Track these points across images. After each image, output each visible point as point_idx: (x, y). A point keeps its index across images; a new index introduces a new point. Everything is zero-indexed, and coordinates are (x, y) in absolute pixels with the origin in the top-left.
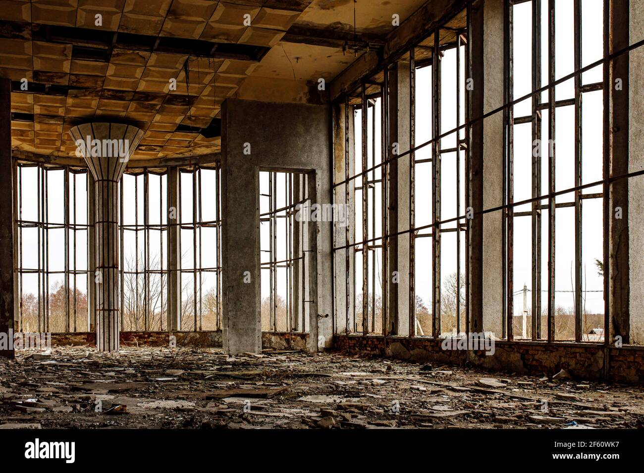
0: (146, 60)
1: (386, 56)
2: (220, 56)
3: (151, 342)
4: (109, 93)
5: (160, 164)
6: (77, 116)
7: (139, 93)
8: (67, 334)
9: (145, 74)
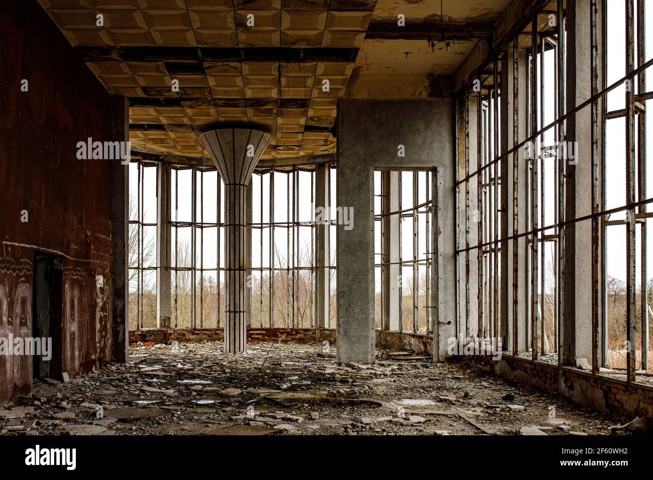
0: (239, 70)
1: (494, 45)
2: (312, 60)
3: (299, 339)
4: (221, 102)
5: (308, 161)
6: (202, 124)
7: (248, 99)
8: (217, 330)
9: (246, 82)
